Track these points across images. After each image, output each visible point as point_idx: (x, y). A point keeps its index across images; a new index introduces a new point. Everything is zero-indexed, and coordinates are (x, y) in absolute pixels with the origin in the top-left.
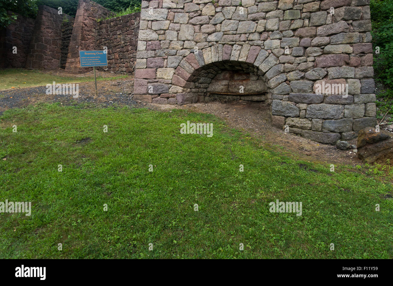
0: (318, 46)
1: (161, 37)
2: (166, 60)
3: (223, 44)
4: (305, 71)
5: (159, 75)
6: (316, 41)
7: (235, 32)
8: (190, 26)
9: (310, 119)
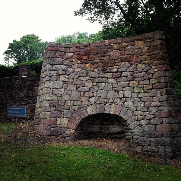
0: (155, 107)
1: (59, 99)
2: (63, 113)
3: (99, 104)
4: (150, 120)
5: (58, 122)
6: (153, 104)
7: (106, 97)
8: (78, 92)
9: (157, 146)
